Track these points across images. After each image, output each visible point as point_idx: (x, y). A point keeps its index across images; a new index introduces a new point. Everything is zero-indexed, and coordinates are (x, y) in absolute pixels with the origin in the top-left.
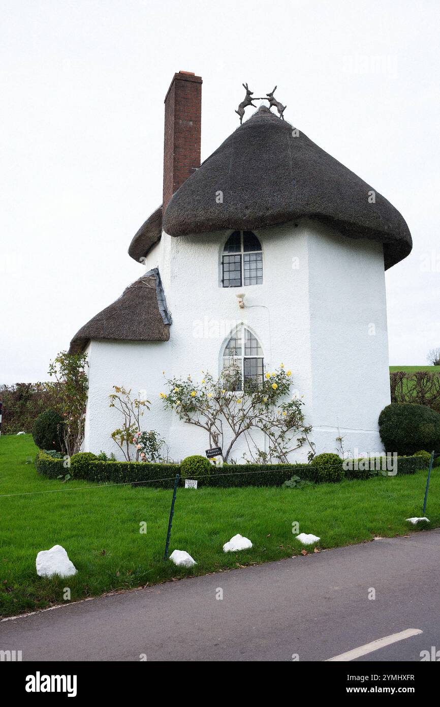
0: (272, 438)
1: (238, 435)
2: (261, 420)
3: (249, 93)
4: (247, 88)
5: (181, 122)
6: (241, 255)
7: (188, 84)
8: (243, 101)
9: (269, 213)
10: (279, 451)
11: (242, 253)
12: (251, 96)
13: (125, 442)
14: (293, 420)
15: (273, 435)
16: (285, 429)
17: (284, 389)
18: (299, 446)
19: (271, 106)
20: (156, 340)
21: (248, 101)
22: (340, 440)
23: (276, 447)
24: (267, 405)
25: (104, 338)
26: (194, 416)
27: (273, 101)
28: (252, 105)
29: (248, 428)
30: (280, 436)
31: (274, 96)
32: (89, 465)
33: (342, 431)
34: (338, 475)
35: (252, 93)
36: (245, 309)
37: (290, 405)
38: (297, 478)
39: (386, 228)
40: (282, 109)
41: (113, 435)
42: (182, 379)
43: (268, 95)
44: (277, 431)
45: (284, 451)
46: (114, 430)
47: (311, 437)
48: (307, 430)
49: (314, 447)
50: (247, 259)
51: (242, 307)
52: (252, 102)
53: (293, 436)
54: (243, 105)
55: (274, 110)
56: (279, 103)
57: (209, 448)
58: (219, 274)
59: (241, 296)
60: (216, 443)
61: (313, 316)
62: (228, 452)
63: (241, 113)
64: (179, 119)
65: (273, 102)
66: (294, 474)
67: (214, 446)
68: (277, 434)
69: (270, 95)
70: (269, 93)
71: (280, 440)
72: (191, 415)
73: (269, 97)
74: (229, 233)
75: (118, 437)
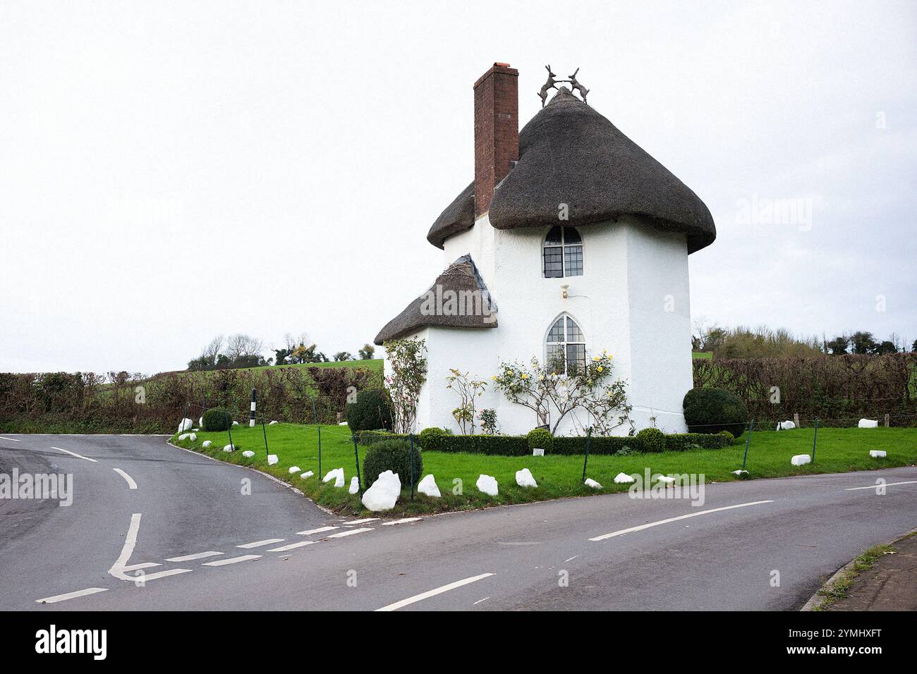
0: (596, 416)
1: (563, 413)
2: (585, 401)
3: (552, 75)
4: (549, 70)
5: (500, 115)
6: (562, 247)
7: (506, 77)
8: (545, 83)
9: (596, 212)
10: (603, 428)
11: (563, 245)
12: (553, 78)
13: (462, 420)
14: (617, 400)
15: (597, 413)
16: (608, 408)
17: (606, 372)
18: (620, 424)
19: (573, 89)
20: (487, 327)
21: (551, 83)
22: (654, 419)
23: (599, 425)
24: (590, 387)
25: (442, 325)
26: (523, 397)
27: (575, 84)
28: (554, 87)
29: (574, 407)
30: (603, 415)
31: (576, 78)
32: (441, 437)
33: (655, 411)
34: (661, 447)
35: (555, 76)
36: (567, 299)
37: (614, 387)
38: (627, 448)
39: (696, 222)
40: (584, 93)
41: (454, 413)
42: (510, 362)
43: (570, 77)
44: (600, 409)
45: (607, 427)
46: (455, 409)
47: (631, 416)
48: (628, 409)
49: (633, 424)
50: (568, 251)
51: (565, 297)
52: (555, 85)
53: (615, 415)
54: (545, 88)
55: (576, 93)
56: (582, 86)
57: (537, 426)
58: (542, 264)
59: (566, 287)
60: (545, 421)
61: (631, 307)
62: (555, 429)
63: (543, 95)
64: (498, 112)
65: (577, 85)
66: (625, 444)
67: (542, 424)
68: (601, 413)
69: (573, 77)
70: (571, 75)
71: (603, 418)
72: (518, 395)
73: (571, 80)
74: (549, 227)
75: (458, 414)
